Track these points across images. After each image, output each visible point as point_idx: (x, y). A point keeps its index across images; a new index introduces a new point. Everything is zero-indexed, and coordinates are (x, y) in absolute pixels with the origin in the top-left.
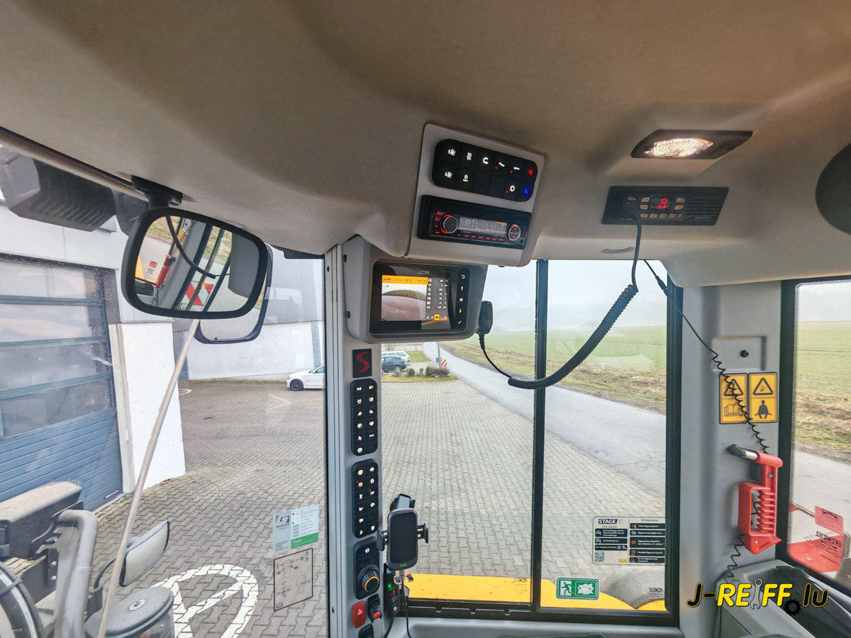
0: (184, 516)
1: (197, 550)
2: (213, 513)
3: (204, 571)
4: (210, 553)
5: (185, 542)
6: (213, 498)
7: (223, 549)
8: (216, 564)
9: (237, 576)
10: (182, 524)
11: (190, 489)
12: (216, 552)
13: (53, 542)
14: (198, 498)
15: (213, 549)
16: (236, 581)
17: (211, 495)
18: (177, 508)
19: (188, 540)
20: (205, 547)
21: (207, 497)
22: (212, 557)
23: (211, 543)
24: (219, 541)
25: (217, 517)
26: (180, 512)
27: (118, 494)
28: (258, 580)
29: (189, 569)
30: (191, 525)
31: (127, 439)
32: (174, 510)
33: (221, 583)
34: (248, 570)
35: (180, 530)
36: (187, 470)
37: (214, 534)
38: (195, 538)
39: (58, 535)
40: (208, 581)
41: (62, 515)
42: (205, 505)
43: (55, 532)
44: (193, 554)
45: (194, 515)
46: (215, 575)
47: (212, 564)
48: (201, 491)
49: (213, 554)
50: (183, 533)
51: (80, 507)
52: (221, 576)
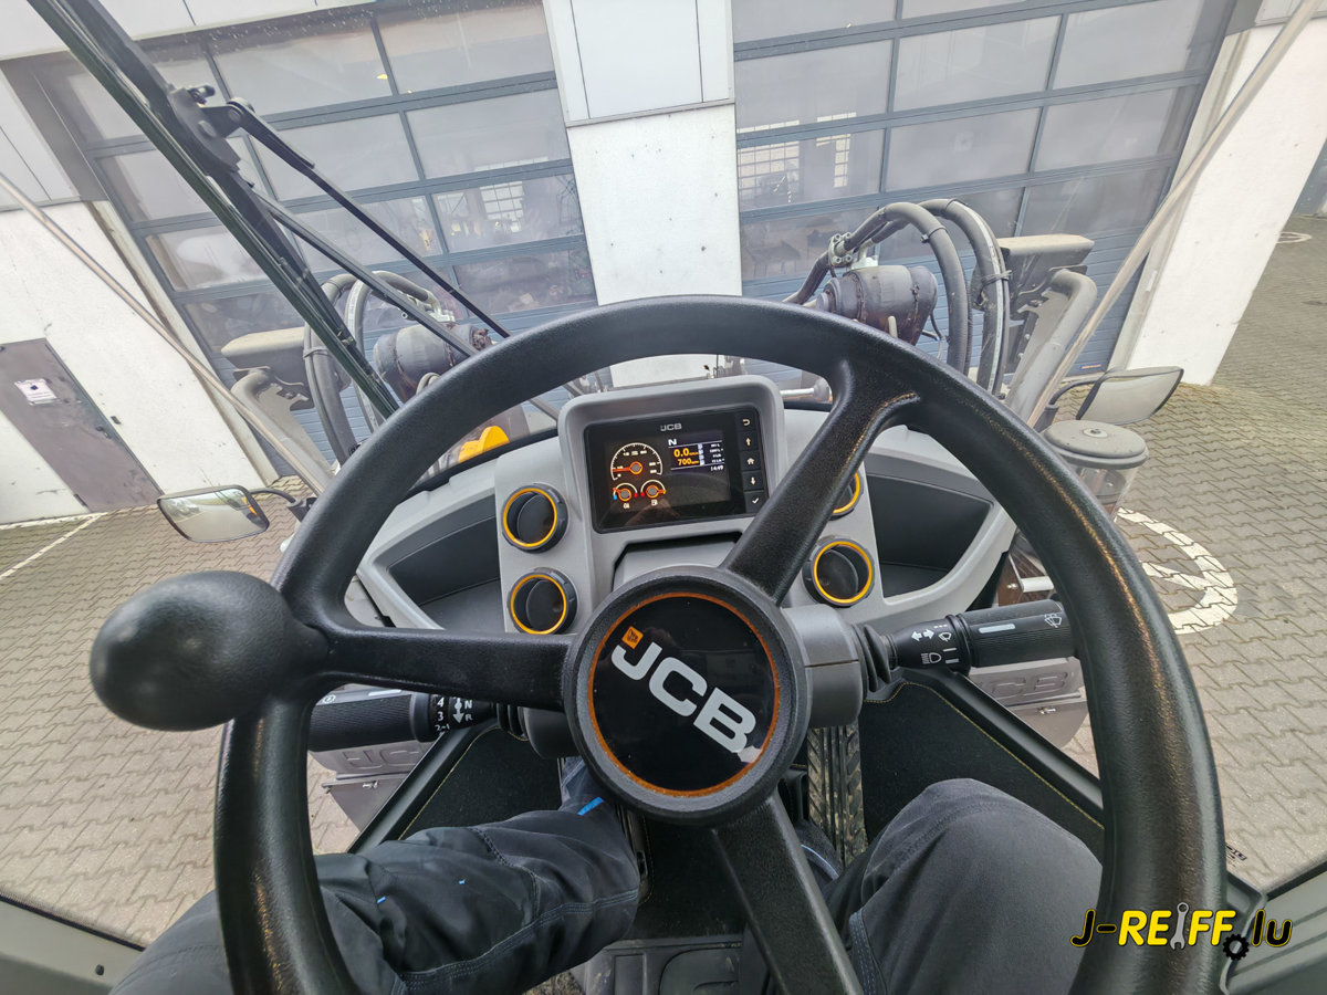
0: (1171, 442)
1: (1164, 497)
2: (1222, 464)
3: (1160, 528)
4: (1182, 514)
5: (1153, 477)
6: (1238, 443)
7: (1207, 521)
8: (1183, 532)
9: (1208, 571)
10: (1163, 451)
11: (1204, 410)
12: (1193, 518)
13: (1036, 306)
14: (1210, 429)
15: (1190, 511)
16: (1200, 574)
17: (1235, 435)
18: (1167, 426)
19: (1159, 476)
20: (1180, 502)
21: (1226, 436)
22: (1182, 521)
23: (1191, 502)
24: (1208, 508)
25: (1225, 474)
26: (1169, 433)
27: (1098, 370)
28: (1240, 601)
29: (1141, 512)
30: (1175, 460)
31: (1149, 289)
32: (1162, 427)
33: (1175, 560)
34: (1233, 577)
35: (1156, 458)
36: (1214, 381)
37: (1205, 493)
38: (1171, 480)
39: (1045, 299)
40: (1158, 543)
41: (1058, 274)
42: (1216, 445)
43: (1043, 294)
44: (1158, 499)
45: (1189, 450)
46: (1173, 545)
47: (1177, 528)
48: (1220, 422)
49: (1187, 518)
50: (1158, 463)
51: (1083, 271)
52: (1181, 552)
